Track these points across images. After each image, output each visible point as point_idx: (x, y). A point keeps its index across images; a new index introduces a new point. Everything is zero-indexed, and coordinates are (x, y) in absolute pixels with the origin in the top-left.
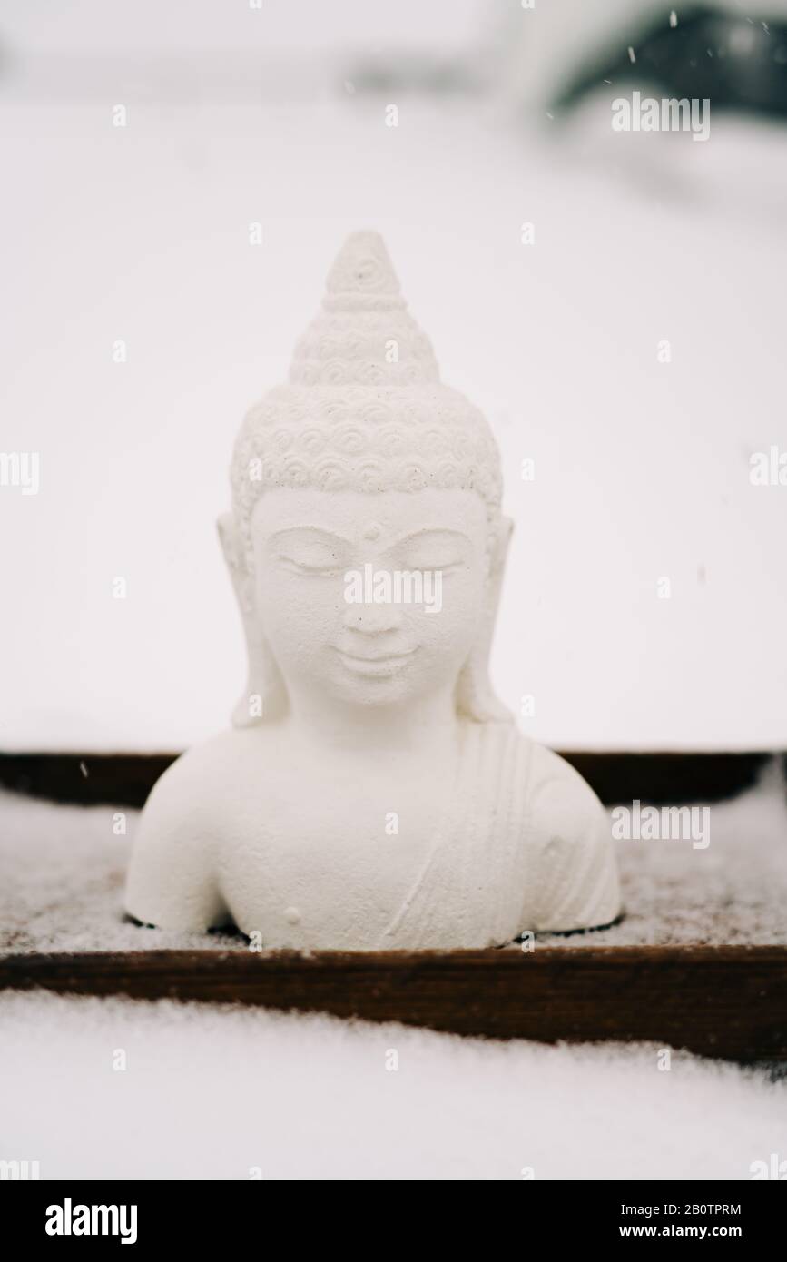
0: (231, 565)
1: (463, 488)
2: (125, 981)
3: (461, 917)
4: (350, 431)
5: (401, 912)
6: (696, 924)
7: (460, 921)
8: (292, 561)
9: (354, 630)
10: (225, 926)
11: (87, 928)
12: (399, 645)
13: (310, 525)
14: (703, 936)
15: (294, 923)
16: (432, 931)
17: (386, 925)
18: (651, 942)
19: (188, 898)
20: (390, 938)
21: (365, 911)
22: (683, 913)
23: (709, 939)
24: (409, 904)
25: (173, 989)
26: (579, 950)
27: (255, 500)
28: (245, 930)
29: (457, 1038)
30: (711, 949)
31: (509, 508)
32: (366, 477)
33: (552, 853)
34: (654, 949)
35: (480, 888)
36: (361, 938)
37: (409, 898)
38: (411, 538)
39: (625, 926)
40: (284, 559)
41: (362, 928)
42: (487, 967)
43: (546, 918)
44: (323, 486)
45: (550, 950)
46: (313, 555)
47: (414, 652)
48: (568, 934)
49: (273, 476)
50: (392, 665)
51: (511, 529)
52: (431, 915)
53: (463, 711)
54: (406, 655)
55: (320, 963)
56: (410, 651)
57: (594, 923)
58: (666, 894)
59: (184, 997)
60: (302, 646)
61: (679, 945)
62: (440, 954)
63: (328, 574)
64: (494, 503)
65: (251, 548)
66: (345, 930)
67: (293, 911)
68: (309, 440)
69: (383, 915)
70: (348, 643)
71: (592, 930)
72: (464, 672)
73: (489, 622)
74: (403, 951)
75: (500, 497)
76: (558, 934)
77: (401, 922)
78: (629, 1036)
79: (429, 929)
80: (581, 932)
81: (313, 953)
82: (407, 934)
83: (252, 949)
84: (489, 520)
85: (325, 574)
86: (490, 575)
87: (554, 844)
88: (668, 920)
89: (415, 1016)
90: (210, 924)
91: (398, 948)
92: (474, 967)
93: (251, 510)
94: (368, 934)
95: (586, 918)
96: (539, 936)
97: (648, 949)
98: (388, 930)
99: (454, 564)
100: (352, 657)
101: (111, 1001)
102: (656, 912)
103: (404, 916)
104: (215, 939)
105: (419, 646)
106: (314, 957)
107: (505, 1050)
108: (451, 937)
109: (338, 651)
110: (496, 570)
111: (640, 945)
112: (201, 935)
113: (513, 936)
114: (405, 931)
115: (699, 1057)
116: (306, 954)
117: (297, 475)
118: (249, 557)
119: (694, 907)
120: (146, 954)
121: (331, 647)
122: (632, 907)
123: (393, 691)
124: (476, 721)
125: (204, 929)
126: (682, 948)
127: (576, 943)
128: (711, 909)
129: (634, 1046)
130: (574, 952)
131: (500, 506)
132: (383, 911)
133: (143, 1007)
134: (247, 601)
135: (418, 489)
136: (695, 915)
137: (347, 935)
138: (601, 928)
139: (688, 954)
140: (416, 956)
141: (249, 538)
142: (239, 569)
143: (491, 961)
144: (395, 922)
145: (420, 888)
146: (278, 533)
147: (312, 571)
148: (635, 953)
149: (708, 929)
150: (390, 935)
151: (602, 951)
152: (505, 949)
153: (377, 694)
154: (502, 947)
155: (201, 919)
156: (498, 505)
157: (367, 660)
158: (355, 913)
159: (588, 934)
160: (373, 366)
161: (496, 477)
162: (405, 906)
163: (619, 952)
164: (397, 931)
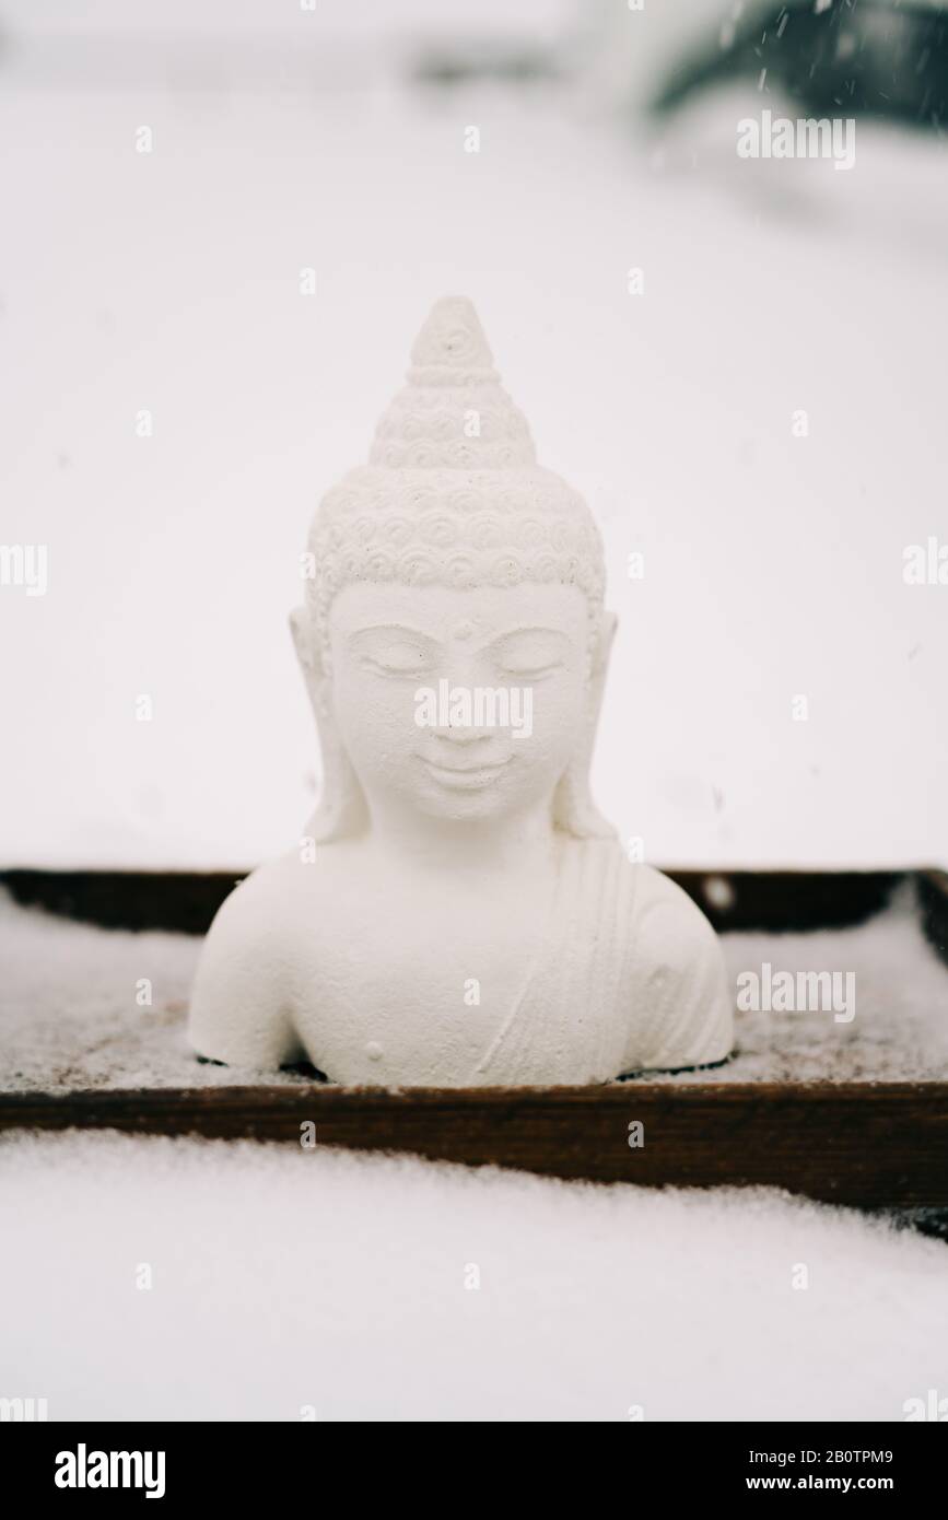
0: (305, 665)
1: (562, 582)
2: (198, 1119)
3: (559, 1052)
4: (439, 520)
5: (493, 1046)
6: (817, 1060)
7: (558, 1057)
8: (376, 663)
9: (442, 738)
10: (299, 1062)
11: (147, 1065)
12: (492, 754)
13: (394, 623)
14: (824, 1074)
15: (376, 1059)
16: (528, 1068)
17: (476, 1061)
18: (767, 1080)
19: (258, 1032)
20: (482, 1075)
21: (454, 1046)
22: (804, 1050)
23: (831, 1078)
24: (502, 1037)
25: (250, 1129)
26: (689, 1087)
27: (333, 595)
28: (322, 1067)
29: (557, 1182)
30: (833, 1086)
31: (611, 603)
32: (457, 571)
33: (659, 983)
34: (772, 1086)
35: (580, 1021)
36: (450, 1075)
37: (502, 1032)
38: (506, 637)
39: (740, 1064)
40: (367, 660)
41: (450, 1064)
42: (589, 1105)
43: (652, 1055)
44: (409, 580)
45: (658, 1086)
46: (398, 657)
47: (509, 762)
48: (675, 1072)
49: (353, 568)
50: (485, 776)
51: (615, 626)
52: (526, 1050)
53: (561, 825)
54: (499, 766)
55: (408, 1100)
56: (503, 761)
57: (706, 1060)
58: (785, 1028)
59: (261, 1137)
60: (385, 756)
61: (799, 1082)
62: (538, 1090)
63: (414, 677)
64: (595, 597)
65: (328, 647)
66: (432, 1067)
67: (374, 1046)
68: (394, 530)
69: (474, 1050)
70: (436, 752)
71: (702, 1067)
72: (563, 785)
73: (590, 729)
74: (498, 1088)
75: (602, 591)
76: (663, 1071)
77: (493, 1058)
78: (744, 1180)
79: (524, 1065)
80: (690, 1069)
81: (401, 1090)
82: (500, 1071)
83: (332, 1086)
84: (591, 617)
85: (410, 676)
86: (592, 675)
87: (661, 972)
88: (785, 1058)
89: (511, 1157)
90: (282, 1060)
91: (493, 1084)
92: (573, 1105)
93: (328, 606)
94: (457, 1070)
95: (695, 1055)
96: (644, 1074)
97: (765, 1087)
98: (479, 1067)
99: (554, 666)
100: (439, 767)
101: (182, 1142)
102: (773, 1049)
103: (496, 1052)
104: (288, 1077)
105: (514, 756)
106: (402, 1094)
107: (610, 1194)
108: (549, 1075)
109: (427, 761)
110: (598, 671)
111: (754, 1081)
112: (272, 1071)
113: (616, 1073)
114: (498, 1067)
115: (819, 1202)
116: (394, 1091)
117: (381, 568)
118: (326, 656)
119: (813, 1043)
120: (220, 1090)
121: (418, 756)
122: (747, 1043)
123: (485, 805)
124: (575, 837)
125: (276, 1067)
126: (801, 1085)
127: (684, 1080)
128: (835, 1045)
129: (748, 1190)
130: (684, 1089)
131: (602, 601)
132: (474, 1046)
133: (218, 1146)
134: (324, 706)
135: (513, 584)
136: (815, 1052)
137: (433, 1072)
138: (712, 1066)
139: (807, 1092)
140: (512, 1093)
141: (326, 635)
142: (315, 670)
143: (593, 1098)
144: (487, 1058)
145: (515, 1021)
146: (359, 632)
147: (397, 674)
148: (750, 1090)
149: (830, 1066)
150: (481, 1072)
151: (713, 1088)
152: (607, 1086)
153: (467, 808)
154: (604, 1084)
155: (271, 1055)
156: (600, 600)
157: (457, 771)
158: (444, 1048)
159: (698, 1072)
160: (464, 448)
161: (599, 570)
162: (498, 1041)
163: (733, 1090)
164: (489, 1065)
